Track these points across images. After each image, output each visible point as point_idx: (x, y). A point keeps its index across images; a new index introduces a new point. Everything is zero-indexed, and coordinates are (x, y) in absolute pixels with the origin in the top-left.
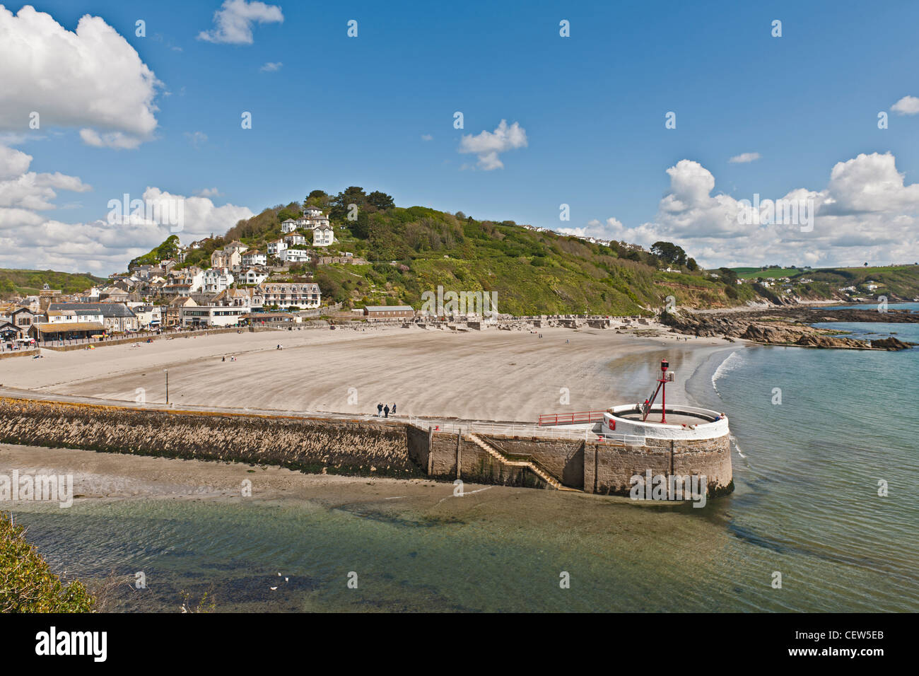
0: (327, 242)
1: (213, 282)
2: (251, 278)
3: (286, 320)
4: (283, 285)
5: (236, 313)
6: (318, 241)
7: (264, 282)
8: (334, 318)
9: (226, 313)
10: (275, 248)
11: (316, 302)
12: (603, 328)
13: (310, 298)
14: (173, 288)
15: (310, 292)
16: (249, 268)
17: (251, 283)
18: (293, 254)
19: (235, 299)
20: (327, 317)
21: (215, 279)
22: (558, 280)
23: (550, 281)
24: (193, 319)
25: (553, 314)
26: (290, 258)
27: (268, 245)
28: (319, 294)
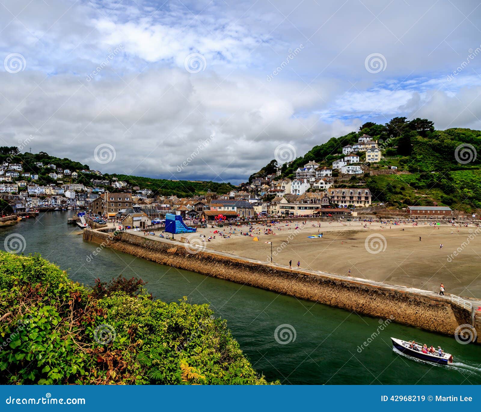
0: (376, 159)
1: (297, 188)
2: (322, 185)
3: (346, 214)
4: (343, 190)
5: (311, 208)
6: (369, 159)
7: (330, 188)
9: (306, 208)
10: (338, 165)
11: (368, 202)
13: (363, 199)
14: (274, 192)
15: (364, 195)
16: (320, 179)
17: (322, 189)
18: (350, 168)
19: (311, 199)
21: (299, 186)
24: (286, 211)
26: (349, 172)
27: (333, 163)
28: (370, 197)
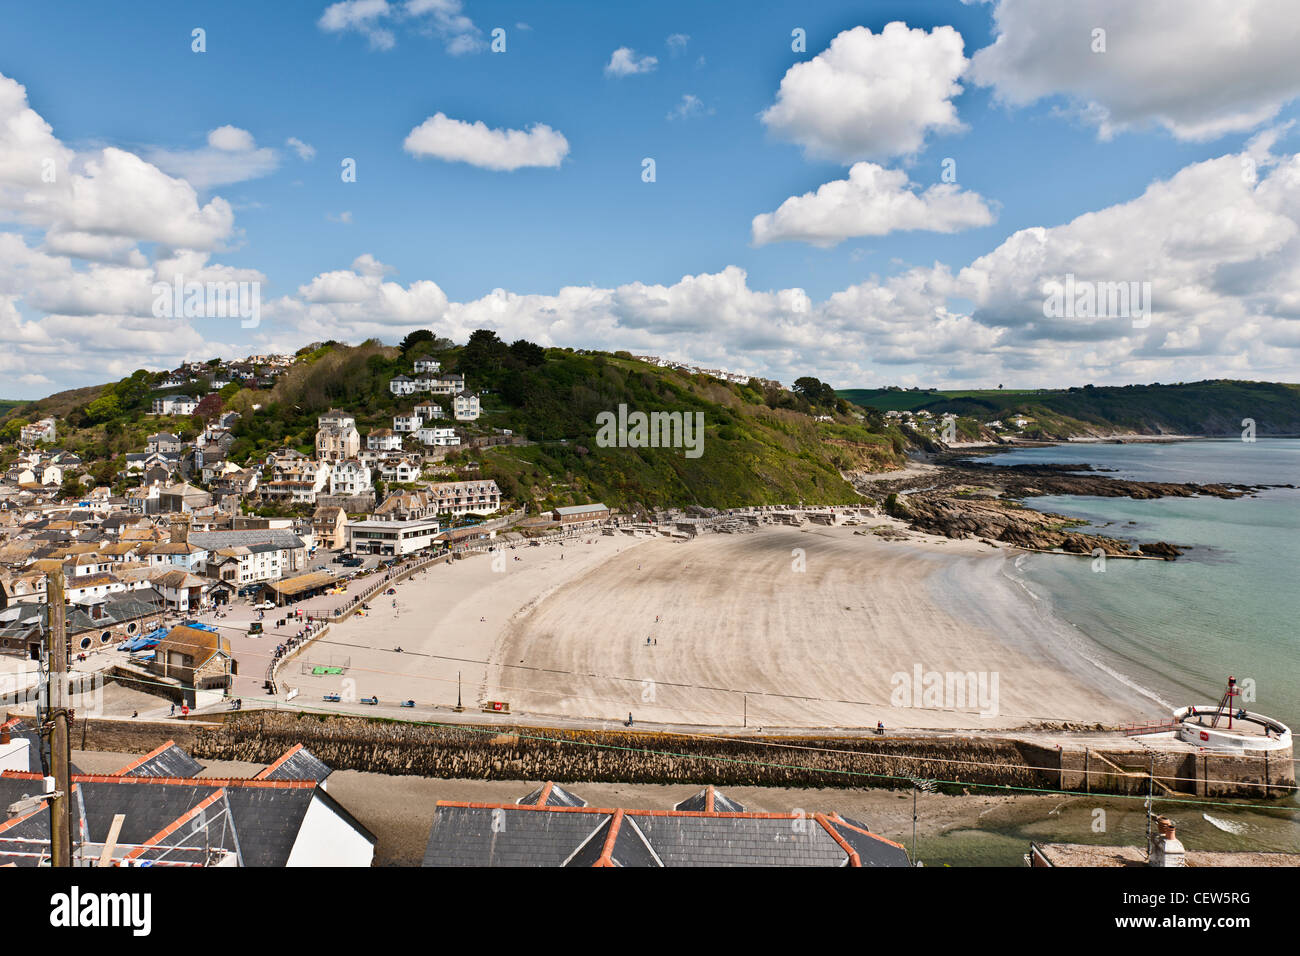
0: (473, 414)
1: (348, 480)
2: (404, 474)
3: (483, 537)
6: (461, 413)
7: (421, 478)
8: (529, 528)
9: (416, 534)
10: (408, 424)
11: (495, 504)
12: (829, 524)
13: (488, 500)
14: (286, 487)
15: (489, 493)
16: (399, 460)
17: (404, 481)
18: (442, 435)
19: (411, 510)
20: (520, 528)
21: (352, 476)
22: (758, 459)
23: (750, 461)
24: (370, 542)
25: (761, 505)
26: (438, 441)
27: (395, 419)
28: (498, 493)
